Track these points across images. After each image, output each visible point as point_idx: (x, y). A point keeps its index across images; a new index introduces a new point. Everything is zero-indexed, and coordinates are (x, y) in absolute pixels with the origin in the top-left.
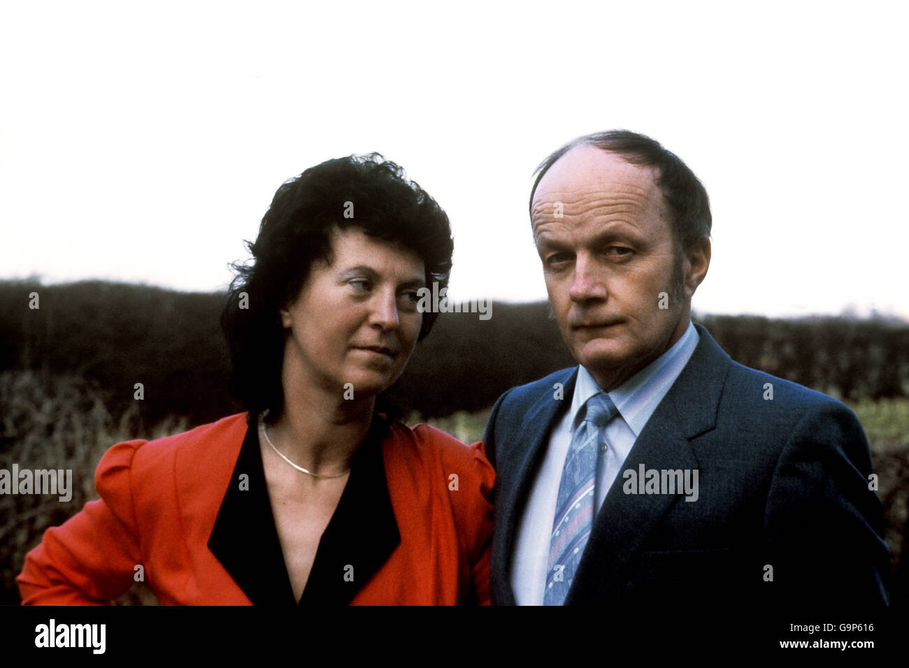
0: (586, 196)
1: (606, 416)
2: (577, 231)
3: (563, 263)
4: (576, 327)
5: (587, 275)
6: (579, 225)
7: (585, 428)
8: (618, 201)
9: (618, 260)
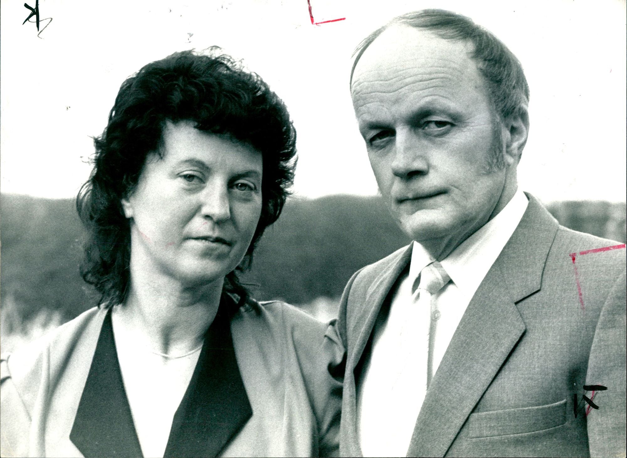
0: (402, 72)
1: (440, 284)
2: (394, 109)
3: (385, 139)
4: (401, 201)
5: (407, 149)
6: (397, 101)
7: (418, 296)
8: (432, 76)
9: (436, 133)
